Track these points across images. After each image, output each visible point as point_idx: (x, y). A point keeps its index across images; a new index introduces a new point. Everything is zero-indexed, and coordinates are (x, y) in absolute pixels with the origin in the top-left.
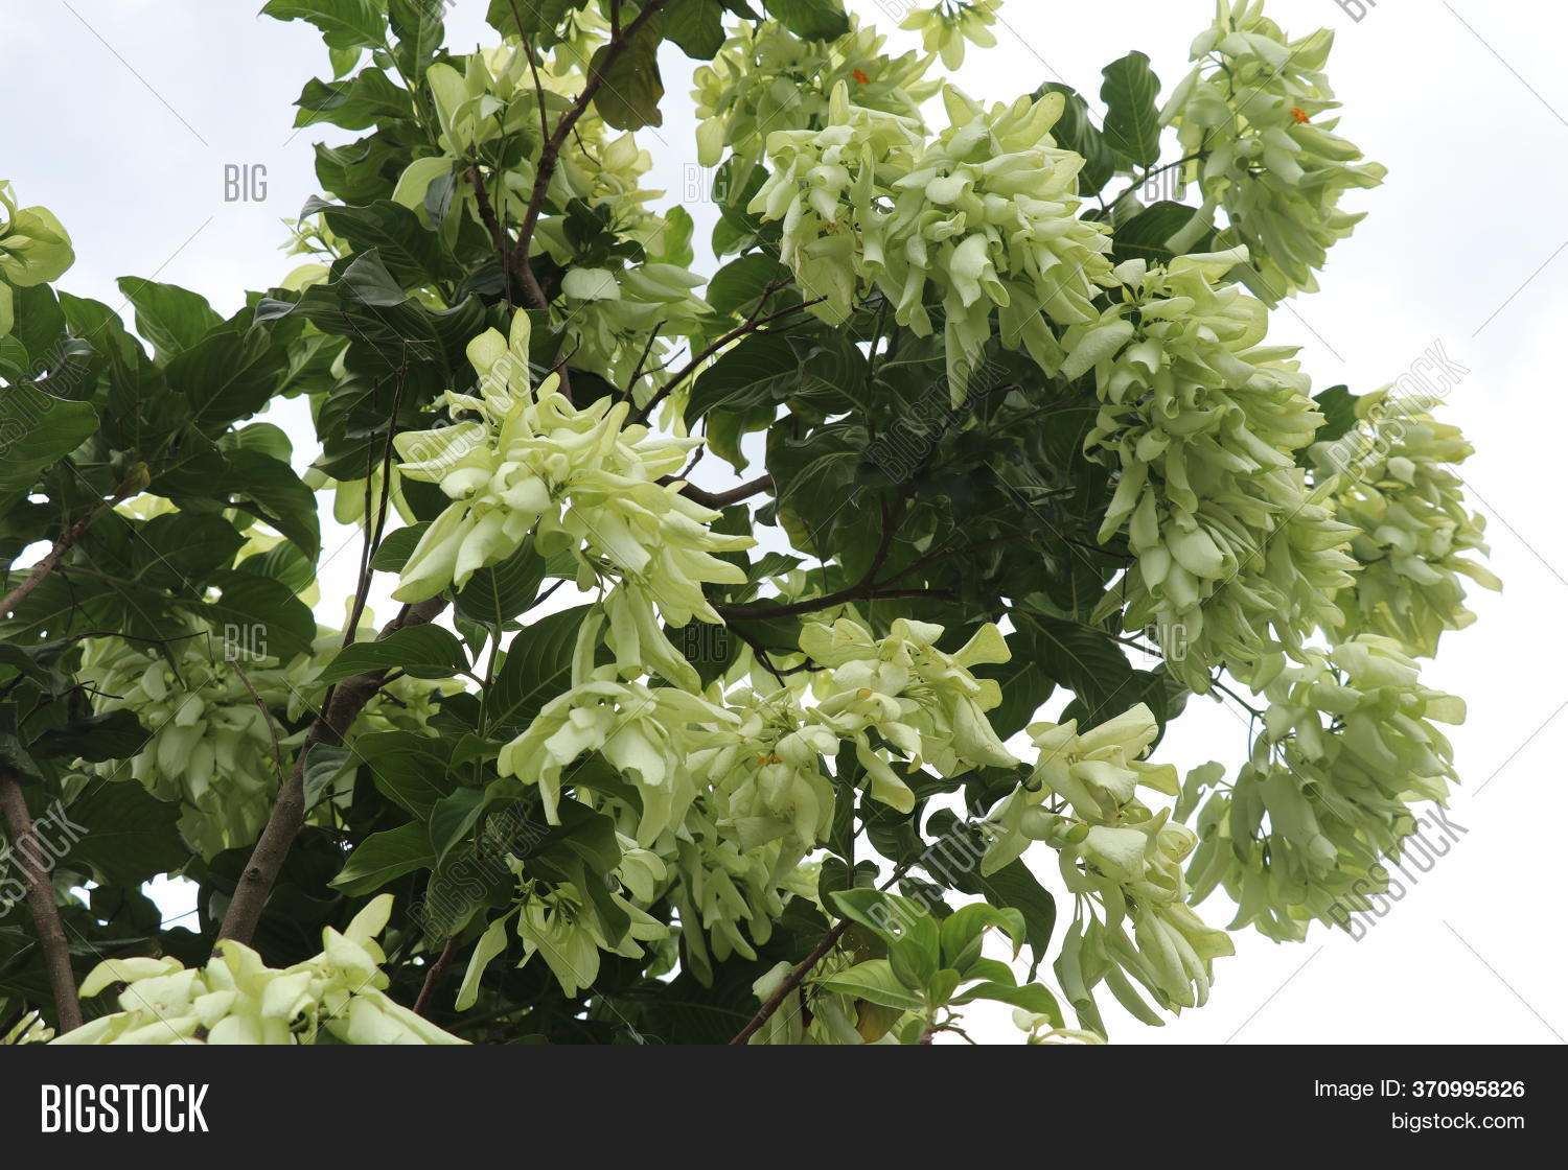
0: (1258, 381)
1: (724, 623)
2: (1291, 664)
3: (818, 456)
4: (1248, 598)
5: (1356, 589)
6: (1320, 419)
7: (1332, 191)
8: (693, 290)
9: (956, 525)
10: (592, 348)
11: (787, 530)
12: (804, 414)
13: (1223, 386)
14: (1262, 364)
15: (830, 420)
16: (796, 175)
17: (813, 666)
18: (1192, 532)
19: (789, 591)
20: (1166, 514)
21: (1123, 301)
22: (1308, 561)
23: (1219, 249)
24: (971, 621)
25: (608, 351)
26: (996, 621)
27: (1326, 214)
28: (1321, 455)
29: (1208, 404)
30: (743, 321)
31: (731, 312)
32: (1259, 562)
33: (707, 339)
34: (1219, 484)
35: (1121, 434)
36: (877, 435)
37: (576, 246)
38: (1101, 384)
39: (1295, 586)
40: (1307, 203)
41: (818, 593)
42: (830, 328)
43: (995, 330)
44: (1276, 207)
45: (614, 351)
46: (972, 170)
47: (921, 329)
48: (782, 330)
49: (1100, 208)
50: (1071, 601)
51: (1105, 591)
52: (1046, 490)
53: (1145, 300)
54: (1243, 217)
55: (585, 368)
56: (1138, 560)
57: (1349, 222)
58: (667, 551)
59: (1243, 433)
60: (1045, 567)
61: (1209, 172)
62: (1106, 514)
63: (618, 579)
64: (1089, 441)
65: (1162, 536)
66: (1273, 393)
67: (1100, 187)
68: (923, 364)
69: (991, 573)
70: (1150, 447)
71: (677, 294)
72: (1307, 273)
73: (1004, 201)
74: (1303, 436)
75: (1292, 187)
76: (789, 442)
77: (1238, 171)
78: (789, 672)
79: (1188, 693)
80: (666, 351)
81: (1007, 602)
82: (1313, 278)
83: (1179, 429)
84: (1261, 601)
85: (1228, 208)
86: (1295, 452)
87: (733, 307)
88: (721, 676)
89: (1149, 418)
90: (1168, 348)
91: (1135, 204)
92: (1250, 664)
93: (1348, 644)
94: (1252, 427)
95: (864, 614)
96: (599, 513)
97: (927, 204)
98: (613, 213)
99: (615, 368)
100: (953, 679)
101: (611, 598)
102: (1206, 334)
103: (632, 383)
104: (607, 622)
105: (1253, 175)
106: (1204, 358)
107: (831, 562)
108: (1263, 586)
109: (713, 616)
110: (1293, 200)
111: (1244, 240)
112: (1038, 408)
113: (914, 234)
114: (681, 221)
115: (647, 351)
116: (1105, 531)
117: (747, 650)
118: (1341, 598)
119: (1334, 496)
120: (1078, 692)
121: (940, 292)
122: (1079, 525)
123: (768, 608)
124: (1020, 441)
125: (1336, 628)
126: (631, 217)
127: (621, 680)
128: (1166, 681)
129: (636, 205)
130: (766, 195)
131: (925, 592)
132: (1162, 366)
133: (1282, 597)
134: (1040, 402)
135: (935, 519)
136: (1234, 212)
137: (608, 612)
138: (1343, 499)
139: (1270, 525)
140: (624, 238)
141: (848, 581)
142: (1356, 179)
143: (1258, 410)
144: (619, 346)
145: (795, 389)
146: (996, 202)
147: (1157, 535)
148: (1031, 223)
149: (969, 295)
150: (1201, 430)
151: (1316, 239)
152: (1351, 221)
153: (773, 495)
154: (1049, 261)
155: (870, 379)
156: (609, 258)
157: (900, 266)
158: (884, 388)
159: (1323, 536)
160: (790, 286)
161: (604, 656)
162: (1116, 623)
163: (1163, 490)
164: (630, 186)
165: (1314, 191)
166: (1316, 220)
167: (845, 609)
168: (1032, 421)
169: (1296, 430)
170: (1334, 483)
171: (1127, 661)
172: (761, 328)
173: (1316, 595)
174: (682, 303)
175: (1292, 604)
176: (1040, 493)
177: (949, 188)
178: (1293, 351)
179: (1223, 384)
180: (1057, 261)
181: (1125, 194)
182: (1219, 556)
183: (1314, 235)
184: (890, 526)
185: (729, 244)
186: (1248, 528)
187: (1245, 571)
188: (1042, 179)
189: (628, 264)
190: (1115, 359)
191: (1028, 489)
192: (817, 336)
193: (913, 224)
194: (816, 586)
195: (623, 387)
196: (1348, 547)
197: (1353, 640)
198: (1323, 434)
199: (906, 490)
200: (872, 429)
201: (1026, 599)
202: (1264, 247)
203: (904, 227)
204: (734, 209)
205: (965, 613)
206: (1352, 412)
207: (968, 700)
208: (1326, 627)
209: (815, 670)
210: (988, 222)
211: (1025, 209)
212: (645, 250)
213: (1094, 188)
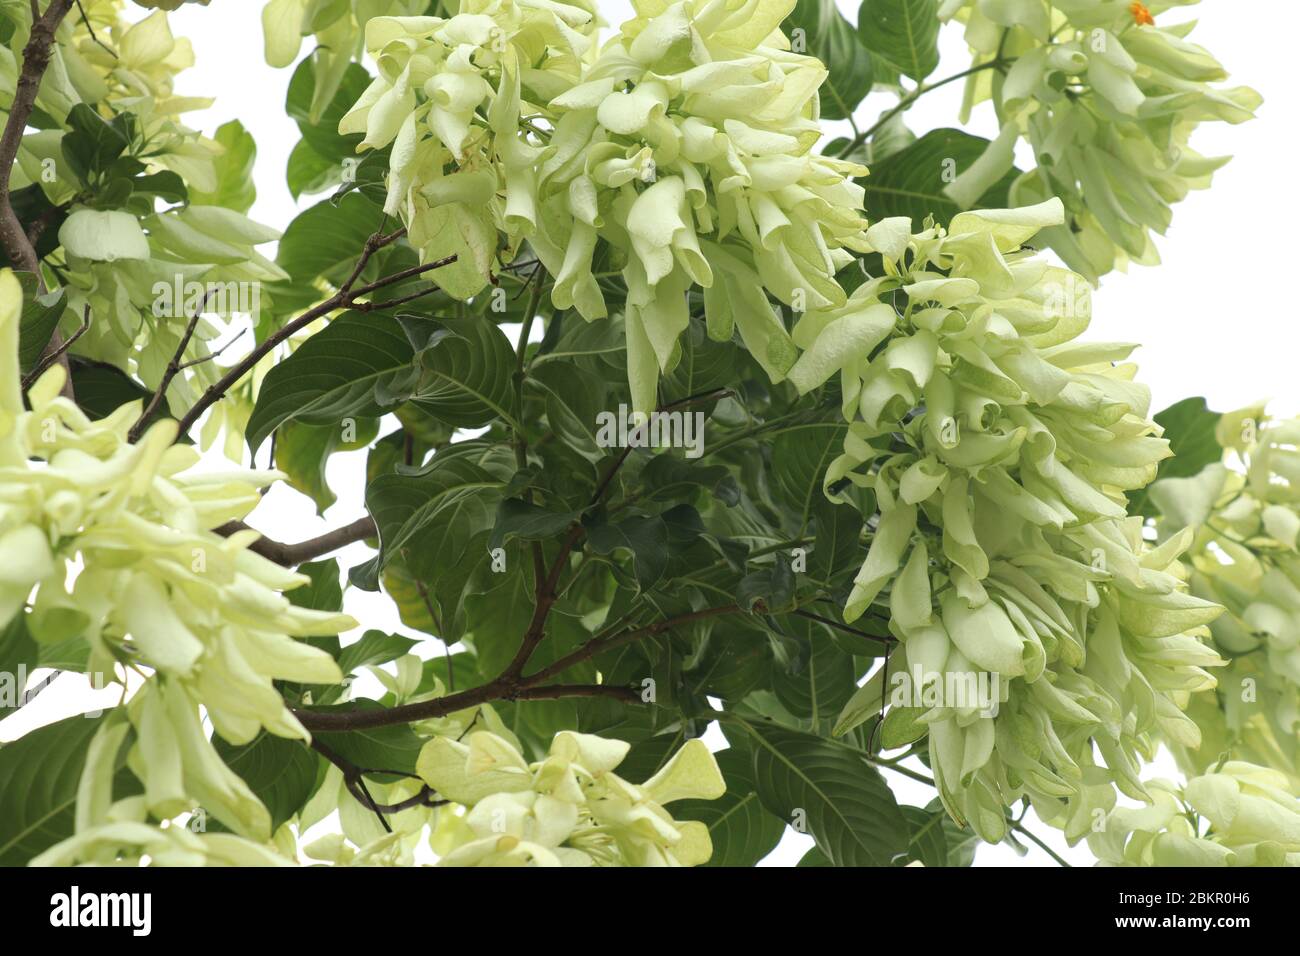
0: (1075, 393)
1: (307, 736)
2: (1123, 802)
3: (443, 490)
4: (1060, 705)
5: (1218, 693)
6: (1163, 449)
7: (1184, 123)
8: (258, 248)
9: (642, 592)
10: (105, 327)
11: (395, 599)
12: (419, 427)
13: (1023, 401)
14: (1084, 368)
15: (463, 435)
16: (409, 83)
17: (432, 798)
18: (980, 607)
19: (397, 688)
20: (945, 580)
21: (883, 273)
22: (1146, 651)
23: (1021, 203)
24: (664, 732)
25: (129, 334)
26: (700, 730)
27: (1175, 155)
28: (1166, 498)
29: (1004, 426)
30: (331, 292)
31: (313, 278)
32: (1076, 651)
33: (276, 318)
34: (1020, 537)
35: (881, 461)
36: (530, 459)
37: (83, 176)
38: (849, 394)
39: (1129, 686)
40: (1147, 141)
41: (440, 691)
42: (460, 304)
43: (697, 311)
44: (1103, 143)
45: (137, 332)
46: (665, 84)
47: (592, 309)
48: (391, 305)
49: (852, 136)
50: (809, 701)
51: (858, 688)
52: (773, 542)
53: (915, 274)
54: (1056, 157)
55: (96, 357)
56: (904, 645)
57: (1205, 168)
58: (228, 634)
59: (1052, 466)
60: (771, 654)
61: (1010, 92)
62: (857, 580)
63: (150, 672)
64: (833, 474)
65: (937, 610)
66: (1096, 411)
67: (853, 104)
68: (598, 358)
69: (692, 662)
70: (918, 483)
71: (235, 253)
72: (1143, 239)
73: (711, 131)
74: (1140, 471)
75: (1129, 117)
76: (399, 467)
77: (1051, 91)
78: (397, 808)
79: (977, 840)
80: (215, 334)
81: (716, 704)
82: (1153, 245)
83: (961, 461)
84: (1078, 708)
85: (1037, 141)
86: (1129, 494)
87: (317, 269)
88: (296, 815)
89: (920, 443)
90: (946, 344)
91: (901, 131)
92: (1065, 800)
93: (1210, 776)
94: (1067, 458)
95: (508, 721)
96: (126, 576)
97: (599, 132)
98: (138, 128)
99: (139, 357)
100: (641, 822)
101: (140, 700)
102: (1000, 327)
103: (167, 380)
104: (132, 735)
105: (1071, 96)
106: (996, 361)
107: (458, 648)
108: (1084, 687)
109: (292, 728)
110: (1127, 134)
111: (1057, 189)
112: (762, 422)
113: (581, 174)
114: (238, 142)
115: (190, 333)
116: (855, 603)
117: (334, 775)
118: (1196, 706)
119: (1185, 558)
120: (818, 837)
121: (618, 257)
122: (820, 593)
123: (366, 714)
124: (734, 470)
125: (1190, 750)
126: (166, 135)
127: (152, 820)
128: (944, 823)
129: (173, 117)
130: (368, 108)
131: (595, 689)
132: (937, 369)
133: (1109, 703)
134: (767, 415)
135: (613, 582)
136: (1045, 150)
137: (133, 718)
138: (1198, 561)
139: (1092, 598)
140: (155, 166)
141: (485, 674)
142: (1217, 109)
143: (1076, 435)
144: (145, 324)
145: (409, 391)
146: (699, 132)
147: (929, 610)
148: (747, 163)
149: (656, 268)
150: (993, 461)
151: (1160, 192)
152: (1207, 168)
153: (375, 546)
154: (773, 220)
155: (519, 377)
156: (132, 195)
157: (561, 224)
158: (541, 392)
159: (1169, 616)
160: (401, 241)
161: (126, 784)
162: (872, 734)
163: (940, 545)
164: (162, 89)
165: (1159, 125)
166: (1159, 164)
167: (479, 713)
168: (753, 442)
169: (1129, 463)
170: (1185, 539)
171: (889, 793)
172: (358, 301)
173: (1158, 701)
174: (243, 265)
175: (1125, 714)
176: (763, 545)
177: (630, 111)
178: (1126, 351)
179: (1025, 397)
180: (781, 220)
181: (888, 116)
182: (1018, 642)
183: (1156, 184)
184: (547, 591)
185: (312, 178)
186: (1062, 602)
187: (1056, 665)
188: (764, 99)
189: (160, 205)
190: (871, 358)
191: (747, 539)
192: (440, 314)
193: (579, 160)
194: (437, 680)
195: (154, 386)
196: (1206, 632)
197: (1217, 771)
198: (1167, 469)
199: (571, 540)
200: (522, 449)
201: (746, 701)
202: (1084, 200)
203: (566, 165)
204: (318, 127)
205: (654, 720)
206: (1212, 436)
207: (662, 852)
208: (1175, 747)
209: (434, 804)
210: (685, 158)
211: (741, 142)
212: (186, 183)
213: (843, 106)
